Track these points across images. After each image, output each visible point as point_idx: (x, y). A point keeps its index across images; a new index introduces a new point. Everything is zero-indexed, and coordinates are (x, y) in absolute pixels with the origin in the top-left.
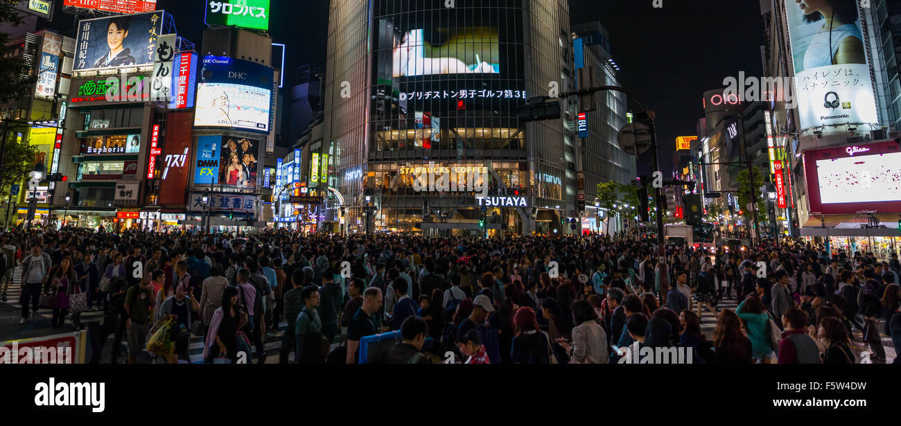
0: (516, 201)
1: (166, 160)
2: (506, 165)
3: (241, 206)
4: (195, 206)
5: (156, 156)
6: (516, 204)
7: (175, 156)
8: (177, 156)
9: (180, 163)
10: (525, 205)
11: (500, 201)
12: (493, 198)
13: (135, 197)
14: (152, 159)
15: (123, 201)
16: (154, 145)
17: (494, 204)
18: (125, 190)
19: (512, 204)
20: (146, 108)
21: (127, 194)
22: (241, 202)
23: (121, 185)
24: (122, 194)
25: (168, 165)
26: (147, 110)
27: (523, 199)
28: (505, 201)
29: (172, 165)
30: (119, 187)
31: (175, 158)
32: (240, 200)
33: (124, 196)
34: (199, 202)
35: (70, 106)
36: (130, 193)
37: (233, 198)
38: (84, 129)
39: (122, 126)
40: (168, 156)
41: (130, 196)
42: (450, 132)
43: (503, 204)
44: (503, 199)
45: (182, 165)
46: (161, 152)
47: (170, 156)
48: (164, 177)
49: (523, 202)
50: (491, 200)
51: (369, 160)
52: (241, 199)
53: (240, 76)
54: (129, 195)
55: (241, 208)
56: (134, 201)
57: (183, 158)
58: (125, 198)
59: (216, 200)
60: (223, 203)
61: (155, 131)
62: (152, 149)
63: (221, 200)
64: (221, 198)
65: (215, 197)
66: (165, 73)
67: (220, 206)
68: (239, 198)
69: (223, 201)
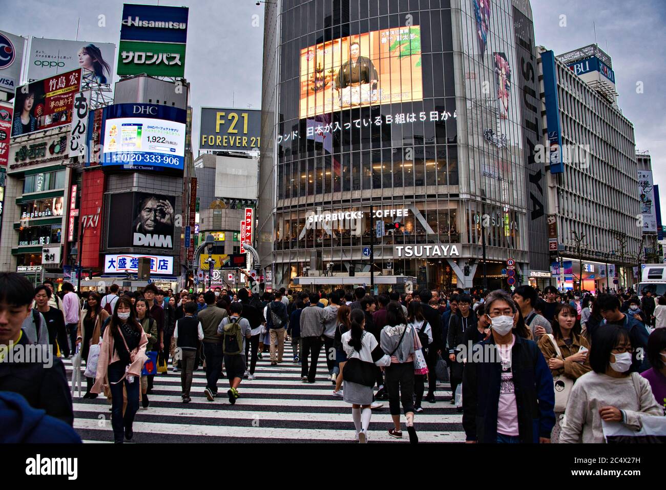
0: (445, 250)
1: (83, 221)
3: (155, 267)
4: (109, 267)
5: (75, 217)
6: (445, 254)
7: (89, 216)
8: (91, 216)
9: (94, 223)
10: (457, 254)
11: (425, 250)
13: (57, 260)
14: (72, 220)
15: (49, 265)
16: (73, 206)
17: (416, 254)
18: (50, 254)
19: (440, 254)
20: (67, 169)
21: (51, 258)
22: (155, 263)
23: (46, 249)
24: (47, 258)
25: (85, 225)
26: (68, 171)
27: (454, 246)
28: (431, 250)
29: (88, 226)
30: (45, 251)
33: (49, 259)
34: (112, 264)
35: (8, 173)
36: (53, 256)
39: (49, 189)
41: (53, 260)
43: (428, 254)
44: (428, 247)
45: (96, 225)
46: (79, 213)
47: (86, 217)
49: (455, 250)
50: (413, 249)
51: (278, 210)
52: (154, 259)
53: (149, 110)
55: (154, 269)
56: (57, 264)
57: (97, 218)
58: (50, 262)
59: (126, 261)
60: (133, 264)
61: (74, 192)
62: (71, 211)
63: (131, 261)
64: (131, 259)
65: (125, 257)
66: (81, 130)
67: (131, 267)
68: (152, 258)
69: (133, 262)
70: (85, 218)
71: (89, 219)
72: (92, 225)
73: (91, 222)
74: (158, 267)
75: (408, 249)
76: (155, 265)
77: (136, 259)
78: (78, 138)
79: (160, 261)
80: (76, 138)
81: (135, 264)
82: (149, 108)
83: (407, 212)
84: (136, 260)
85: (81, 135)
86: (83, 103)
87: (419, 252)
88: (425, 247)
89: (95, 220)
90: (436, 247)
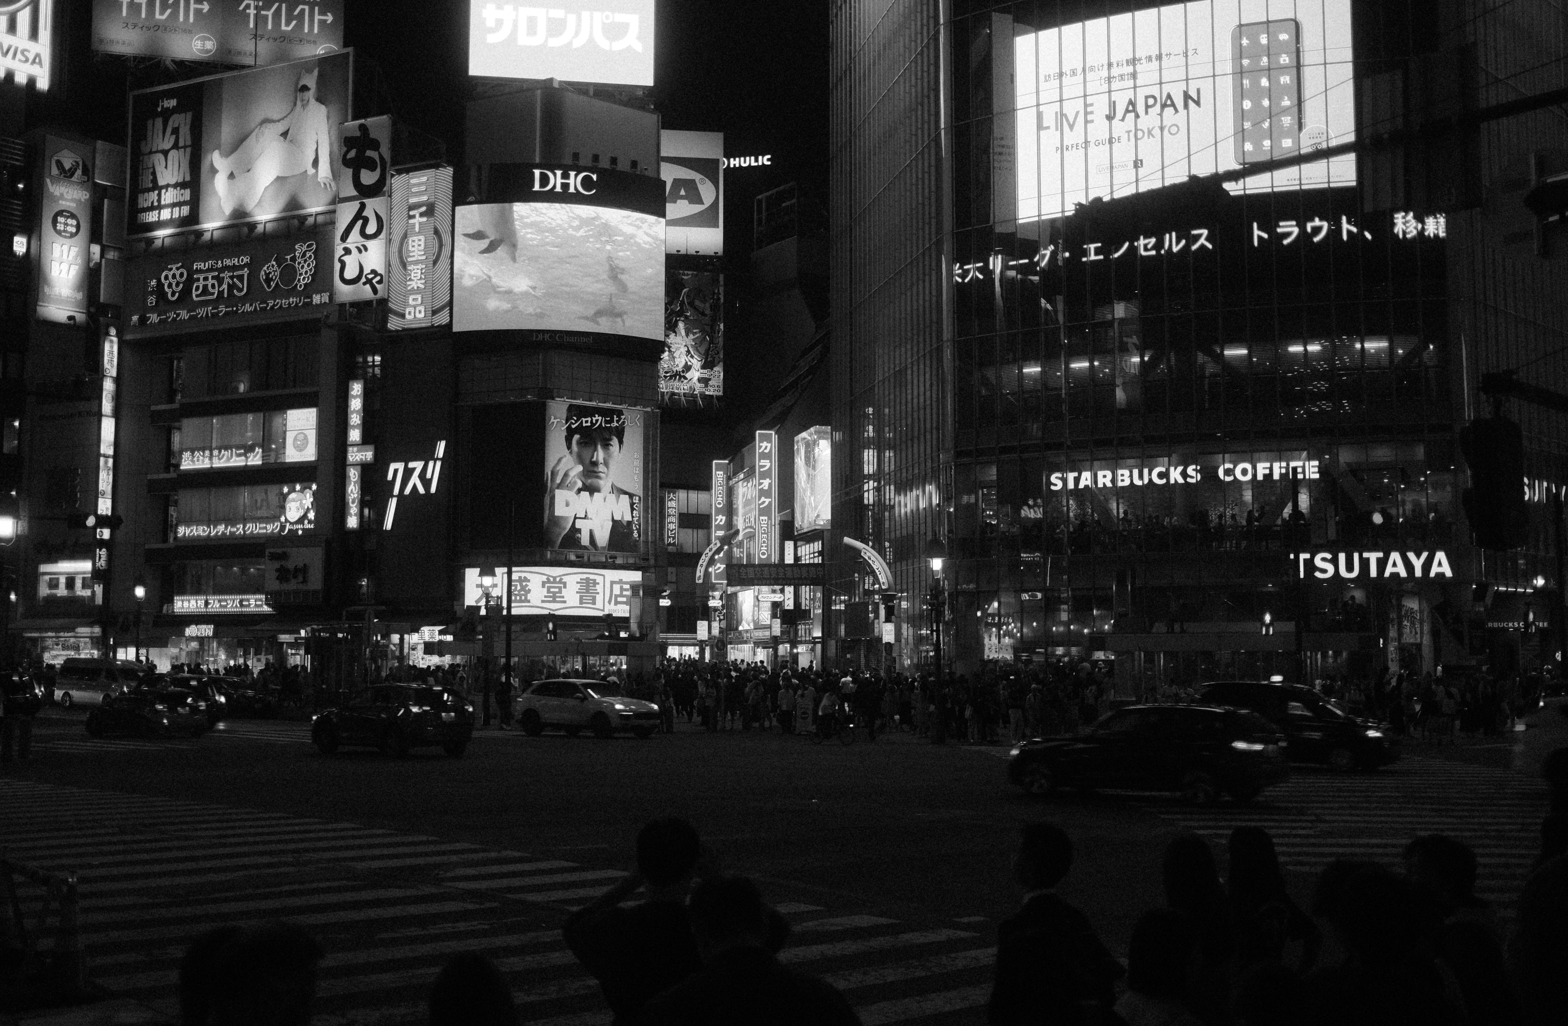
0: (1418, 564)
1: (390, 477)
2: (1382, 454)
3: (599, 598)
5: (365, 468)
6: (1418, 573)
7: (411, 465)
8: (418, 465)
9: (426, 483)
10: (1449, 573)
11: (1365, 563)
12: (1342, 557)
13: (316, 581)
14: (353, 475)
15: (287, 594)
16: (355, 435)
17: (1343, 572)
18: (290, 565)
19: (1403, 574)
20: (325, 332)
21: (295, 577)
22: (599, 588)
23: (279, 551)
24: (282, 576)
25: (396, 491)
26: (328, 339)
27: (1440, 556)
28: (1382, 564)
29: (407, 491)
30: (273, 557)
31: (414, 469)
32: (595, 583)
33: (287, 580)
34: (485, 591)
35: (128, 337)
36: (303, 571)
37: (578, 578)
38: (171, 400)
39: (268, 387)
40: (393, 467)
41: (305, 581)
42: (1201, 358)
43: (1373, 573)
44: (1373, 557)
45: (433, 489)
46: (376, 456)
47: (400, 466)
48: (388, 524)
49: (1442, 565)
50: (1335, 561)
51: (958, 454)
52: (599, 579)
53: (575, 181)
54: (301, 579)
55: (599, 604)
56: (315, 592)
57: (434, 471)
58: (292, 585)
59: (530, 586)
60: (549, 591)
61: (355, 397)
62: (350, 449)
63: (544, 584)
64: (544, 578)
65: (528, 576)
66: (371, 229)
67: (543, 601)
68: (592, 577)
69: (549, 588)
70: (396, 471)
71: (408, 473)
72: (421, 490)
73: (415, 479)
74: (607, 599)
75: (1324, 559)
76: (601, 594)
77: (555, 578)
78: (360, 251)
79: (612, 583)
80: (354, 251)
81: (554, 593)
82: (576, 176)
83: (1316, 470)
84: (555, 582)
85: (370, 244)
86: (369, 153)
87: (1350, 568)
88: (1365, 555)
89: (429, 476)
90: (1395, 556)
